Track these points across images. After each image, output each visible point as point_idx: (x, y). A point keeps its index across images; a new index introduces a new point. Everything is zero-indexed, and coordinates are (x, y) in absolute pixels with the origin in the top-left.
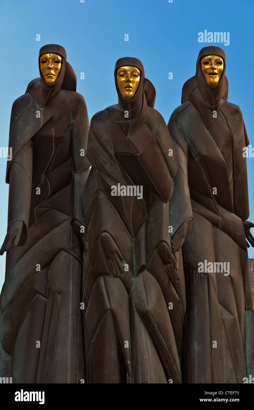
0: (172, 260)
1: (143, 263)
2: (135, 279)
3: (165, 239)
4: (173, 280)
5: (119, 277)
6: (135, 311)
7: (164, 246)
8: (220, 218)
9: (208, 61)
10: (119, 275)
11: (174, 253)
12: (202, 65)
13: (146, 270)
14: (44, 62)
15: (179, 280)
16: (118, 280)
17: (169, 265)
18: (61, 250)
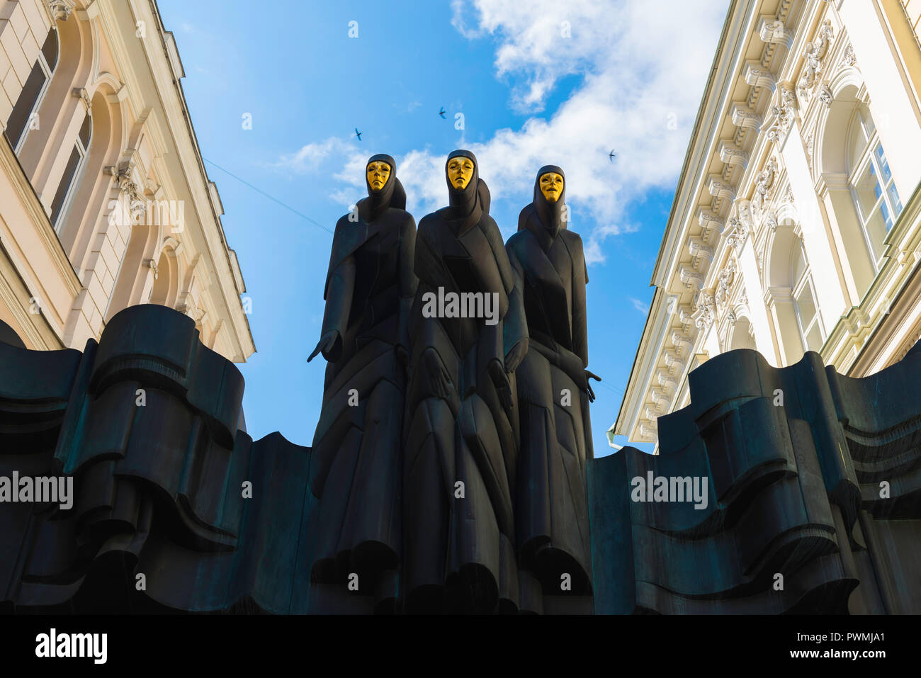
1: (473, 383)
2: (463, 403)
3: (497, 357)
4: (506, 405)
5: (445, 399)
6: (462, 438)
7: (496, 365)
8: (558, 355)
10: (445, 396)
11: (507, 373)
12: (541, 182)
13: (475, 394)
14: (371, 170)
15: (512, 406)
16: (443, 402)
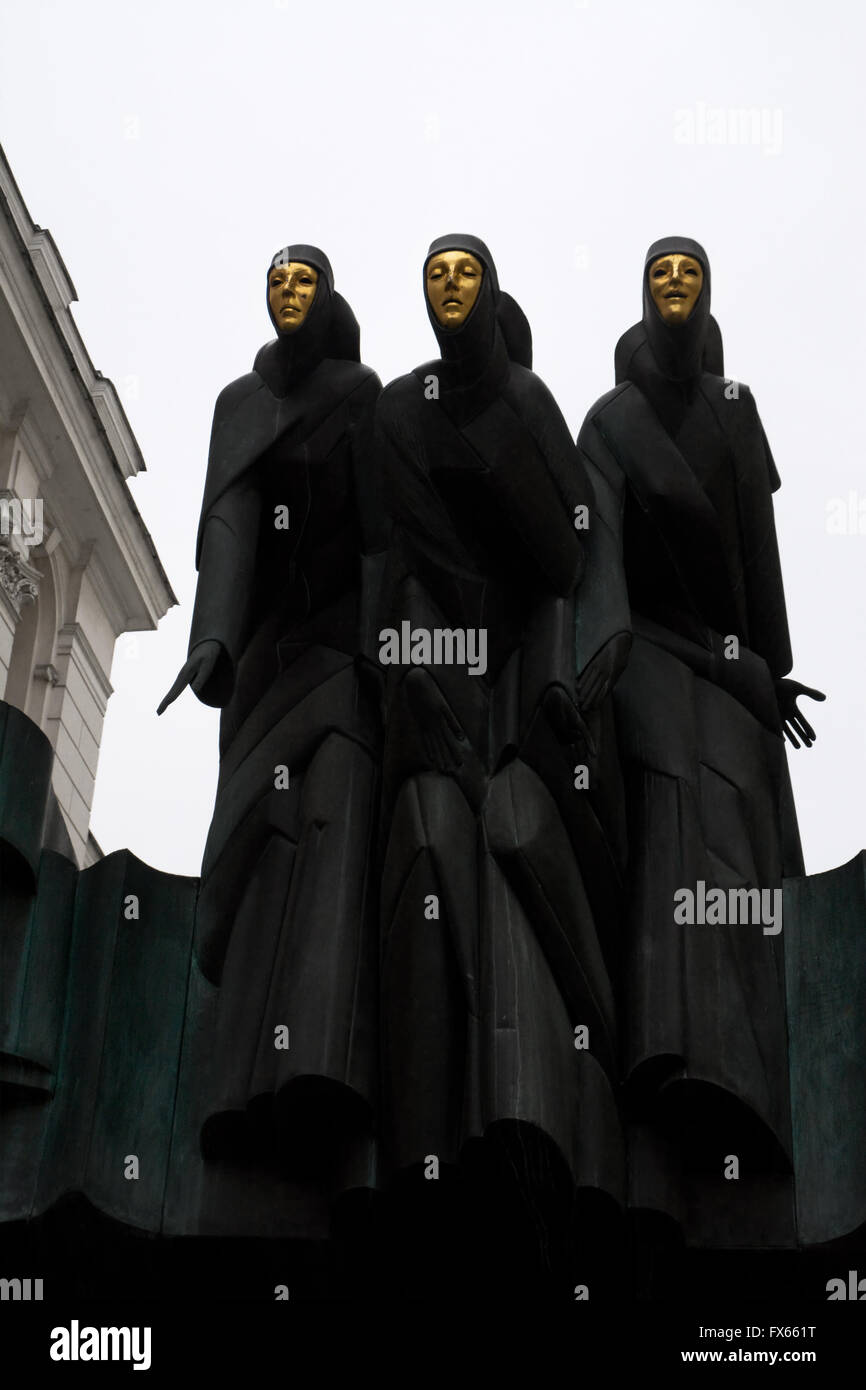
0: (579, 733)
1: (511, 738)
2: (493, 780)
3: (559, 679)
5: (452, 774)
6: (488, 855)
7: (557, 696)
8: (711, 655)
9: (663, 269)
10: (451, 767)
12: (651, 278)
13: (518, 760)
14: (276, 284)
16: (449, 782)
17: (573, 745)
18: (330, 730)
